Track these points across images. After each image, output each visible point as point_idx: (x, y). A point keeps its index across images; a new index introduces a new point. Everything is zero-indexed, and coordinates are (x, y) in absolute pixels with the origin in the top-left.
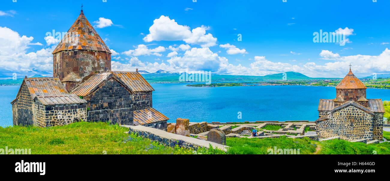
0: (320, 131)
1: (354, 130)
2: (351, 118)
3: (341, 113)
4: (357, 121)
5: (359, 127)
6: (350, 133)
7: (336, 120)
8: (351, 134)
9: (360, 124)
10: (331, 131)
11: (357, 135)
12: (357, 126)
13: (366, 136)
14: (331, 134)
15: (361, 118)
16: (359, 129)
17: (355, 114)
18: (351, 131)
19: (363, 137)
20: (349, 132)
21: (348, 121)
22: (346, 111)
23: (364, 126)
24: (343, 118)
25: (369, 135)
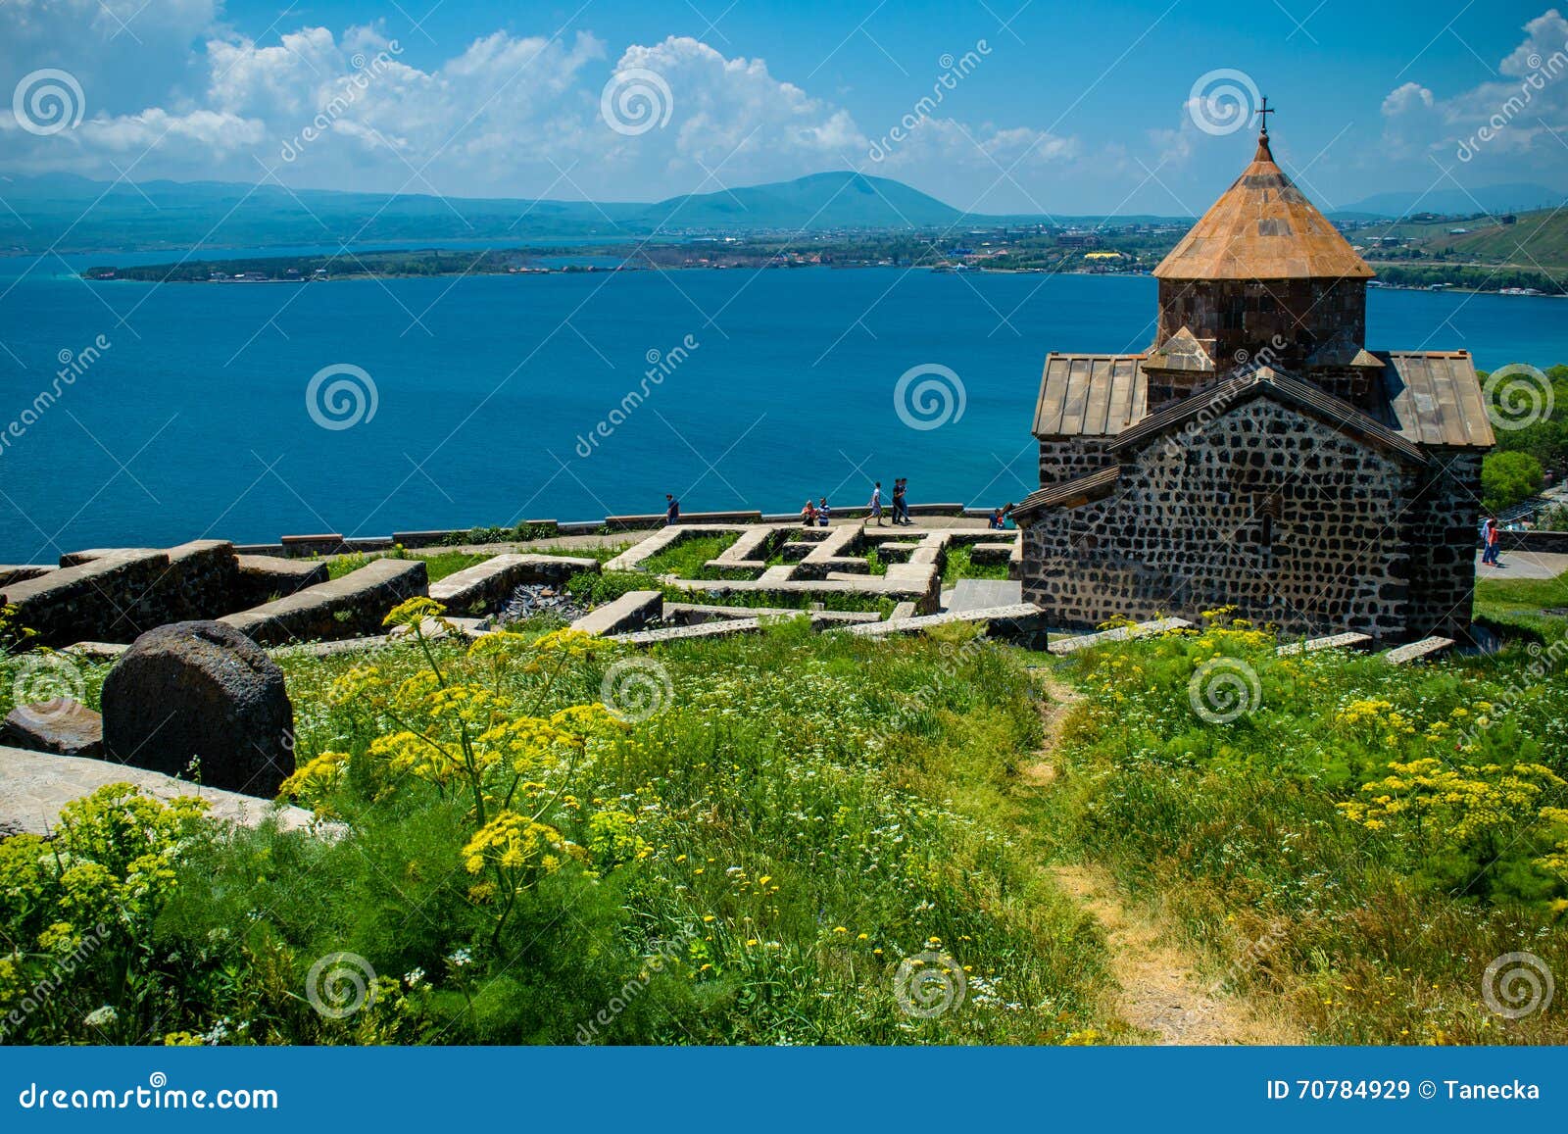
0: (1051, 580)
1: (1282, 571)
2: (1260, 483)
3: (1194, 448)
4: (1305, 506)
5: (1316, 550)
6: (1250, 593)
7: (1155, 498)
8: (1260, 595)
9: (1325, 525)
10: (1122, 574)
11: (1300, 603)
12: (1302, 542)
13: (1365, 613)
14: (1124, 601)
15: (1333, 484)
16: (1312, 560)
17: (1287, 458)
18: (1258, 576)
19: (1339, 620)
20: (1246, 586)
21: (1243, 506)
22: (1228, 435)
23: (1350, 545)
24: (1209, 486)
25: (1381, 603)
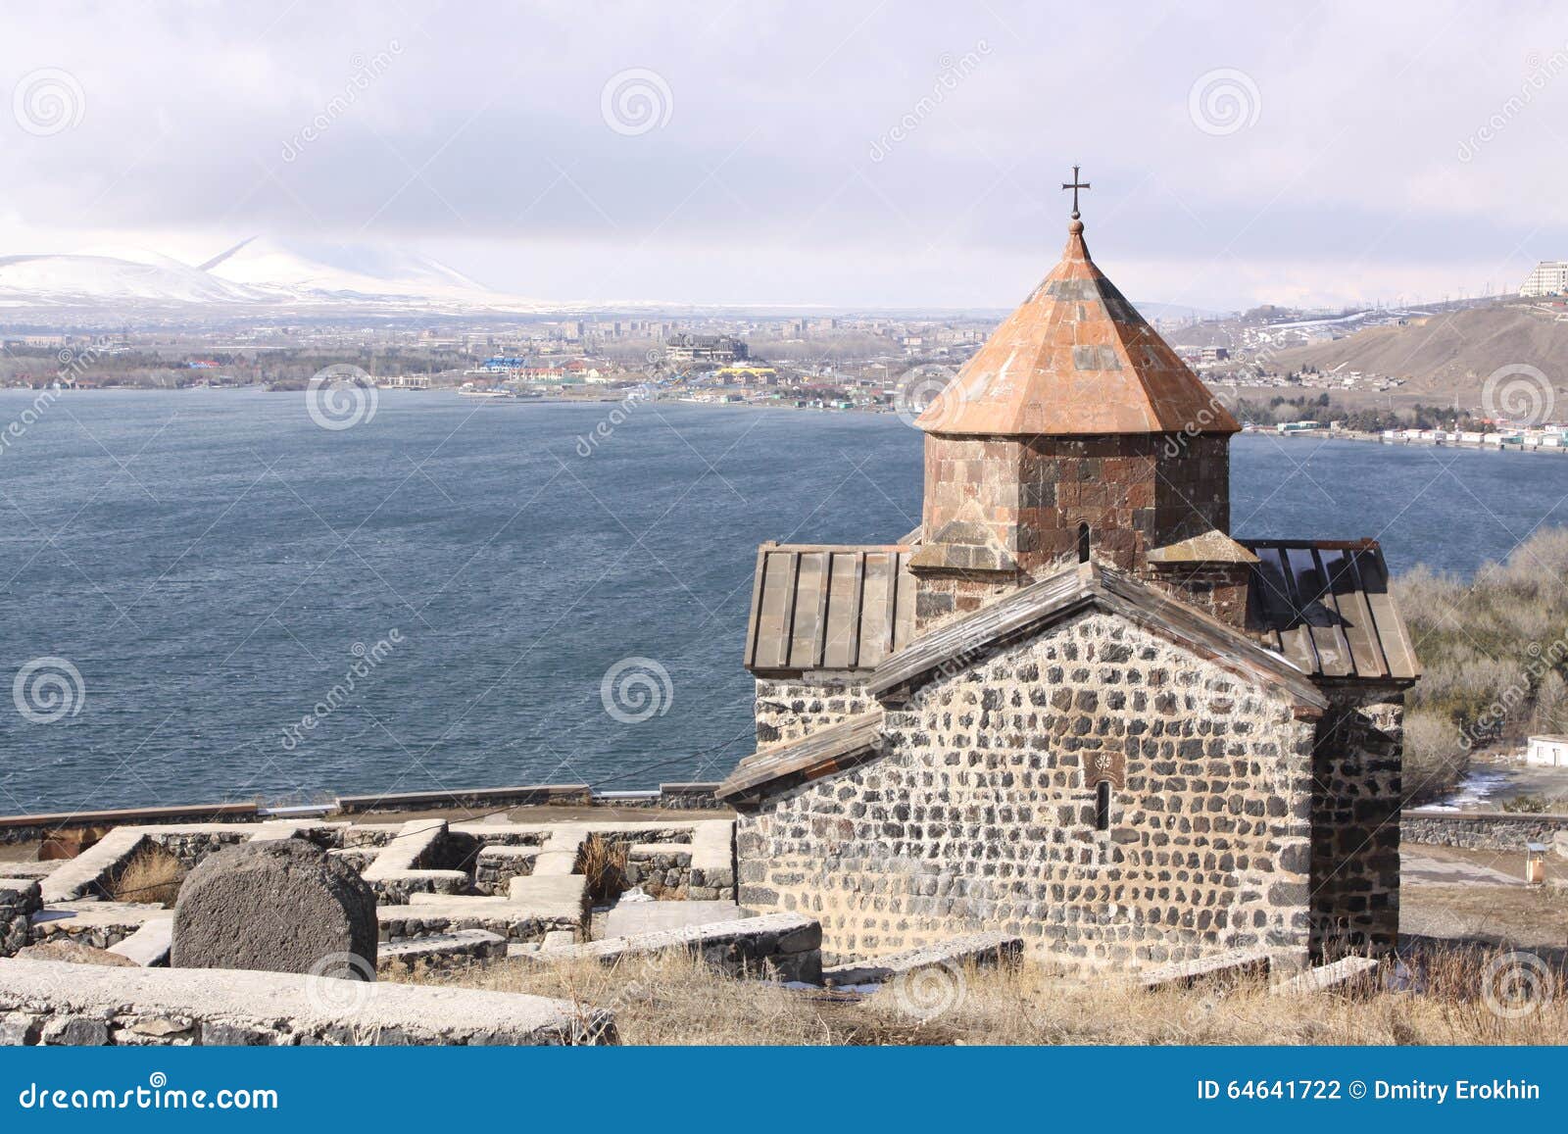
0: (783, 891)
1: (1126, 867)
2: (1091, 736)
3: (994, 686)
4: (1158, 768)
5: (1175, 833)
6: (1080, 901)
7: (939, 760)
8: (1095, 904)
9: (1188, 796)
10: (891, 877)
11: (1155, 915)
12: (1155, 823)
13: (1249, 929)
14: (894, 919)
15: (1196, 736)
16: (1171, 849)
17: (1130, 700)
18: (1093, 876)
19: (1212, 937)
20: (1075, 893)
21: (1067, 769)
22: (1044, 665)
23: (1225, 825)
24: (1018, 742)
25: (1271, 911)
